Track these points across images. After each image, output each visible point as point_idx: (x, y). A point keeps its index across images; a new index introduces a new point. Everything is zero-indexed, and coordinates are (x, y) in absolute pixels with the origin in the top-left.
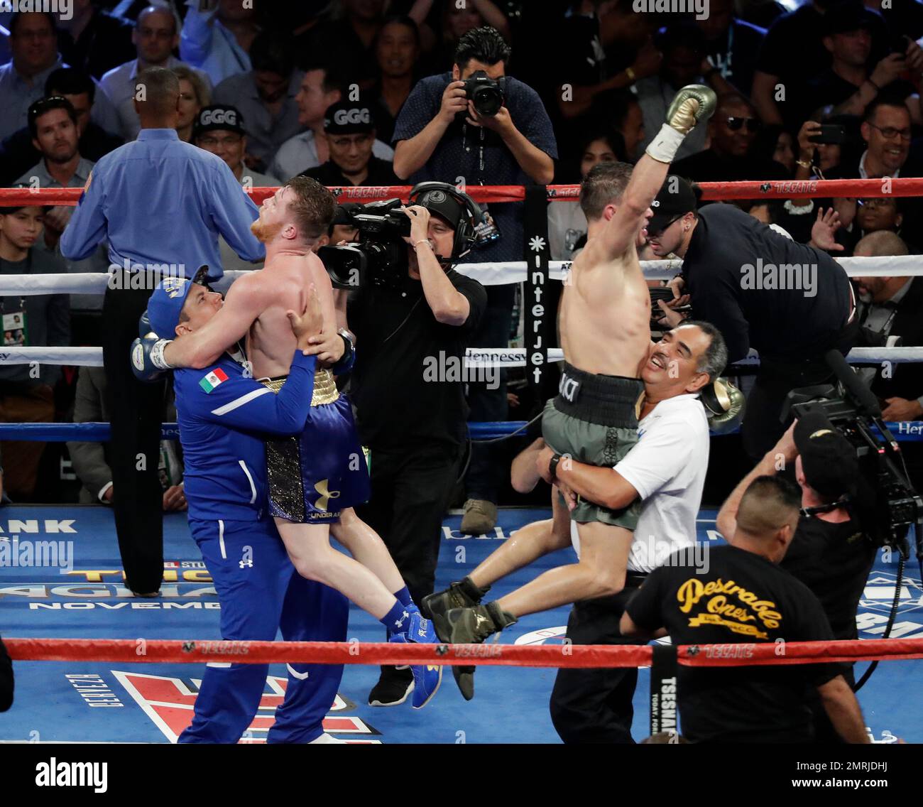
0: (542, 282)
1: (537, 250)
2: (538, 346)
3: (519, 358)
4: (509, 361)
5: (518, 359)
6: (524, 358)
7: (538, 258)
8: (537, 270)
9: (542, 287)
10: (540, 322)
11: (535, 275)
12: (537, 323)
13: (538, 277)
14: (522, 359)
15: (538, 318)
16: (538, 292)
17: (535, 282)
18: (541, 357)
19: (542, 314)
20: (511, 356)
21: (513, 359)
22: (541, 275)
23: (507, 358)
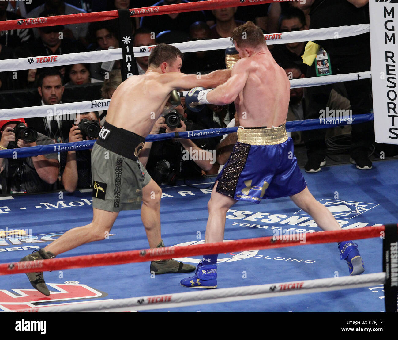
0: (131, 60)
1: (127, 43)
7: (127, 47)
8: (128, 54)
9: (131, 63)
11: (127, 57)
13: (128, 58)
16: (129, 66)
17: (127, 61)
22: (130, 56)
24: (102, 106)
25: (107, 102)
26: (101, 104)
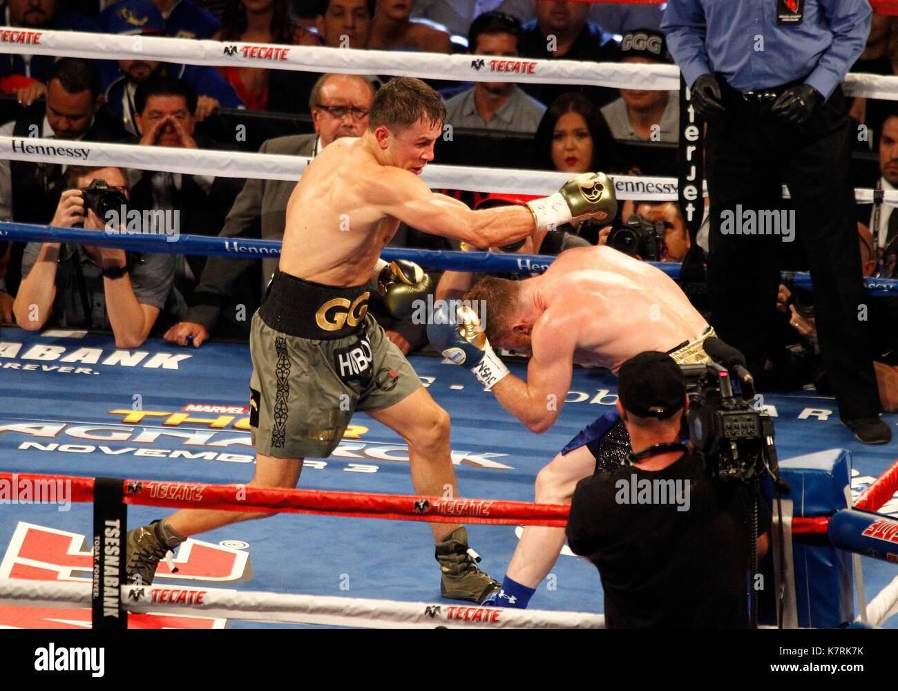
2: (692, 178)
3: (669, 189)
4: (656, 192)
5: (667, 191)
6: (675, 189)
10: (694, 148)
12: (690, 150)
14: (672, 191)
15: (692, 143)
18: (695, 191)
19: (695, 138)
20: (659, 186)
21: (661, 191)
23: (655, 189)
24: (627, 190)
25: (637, 184)
26: (624, 186)
